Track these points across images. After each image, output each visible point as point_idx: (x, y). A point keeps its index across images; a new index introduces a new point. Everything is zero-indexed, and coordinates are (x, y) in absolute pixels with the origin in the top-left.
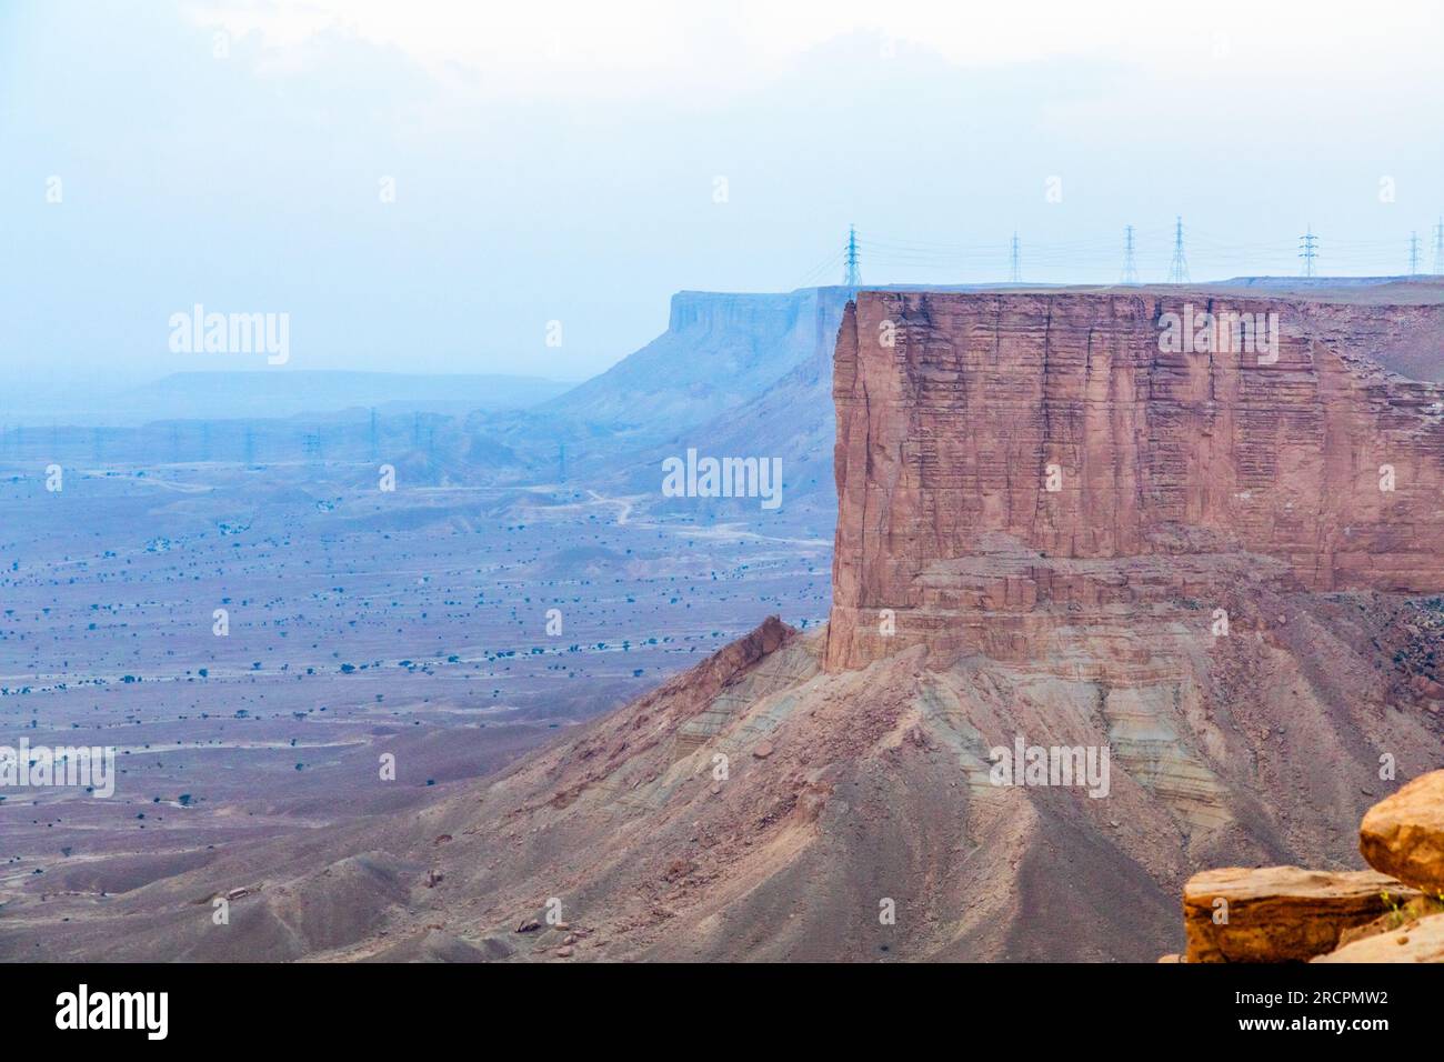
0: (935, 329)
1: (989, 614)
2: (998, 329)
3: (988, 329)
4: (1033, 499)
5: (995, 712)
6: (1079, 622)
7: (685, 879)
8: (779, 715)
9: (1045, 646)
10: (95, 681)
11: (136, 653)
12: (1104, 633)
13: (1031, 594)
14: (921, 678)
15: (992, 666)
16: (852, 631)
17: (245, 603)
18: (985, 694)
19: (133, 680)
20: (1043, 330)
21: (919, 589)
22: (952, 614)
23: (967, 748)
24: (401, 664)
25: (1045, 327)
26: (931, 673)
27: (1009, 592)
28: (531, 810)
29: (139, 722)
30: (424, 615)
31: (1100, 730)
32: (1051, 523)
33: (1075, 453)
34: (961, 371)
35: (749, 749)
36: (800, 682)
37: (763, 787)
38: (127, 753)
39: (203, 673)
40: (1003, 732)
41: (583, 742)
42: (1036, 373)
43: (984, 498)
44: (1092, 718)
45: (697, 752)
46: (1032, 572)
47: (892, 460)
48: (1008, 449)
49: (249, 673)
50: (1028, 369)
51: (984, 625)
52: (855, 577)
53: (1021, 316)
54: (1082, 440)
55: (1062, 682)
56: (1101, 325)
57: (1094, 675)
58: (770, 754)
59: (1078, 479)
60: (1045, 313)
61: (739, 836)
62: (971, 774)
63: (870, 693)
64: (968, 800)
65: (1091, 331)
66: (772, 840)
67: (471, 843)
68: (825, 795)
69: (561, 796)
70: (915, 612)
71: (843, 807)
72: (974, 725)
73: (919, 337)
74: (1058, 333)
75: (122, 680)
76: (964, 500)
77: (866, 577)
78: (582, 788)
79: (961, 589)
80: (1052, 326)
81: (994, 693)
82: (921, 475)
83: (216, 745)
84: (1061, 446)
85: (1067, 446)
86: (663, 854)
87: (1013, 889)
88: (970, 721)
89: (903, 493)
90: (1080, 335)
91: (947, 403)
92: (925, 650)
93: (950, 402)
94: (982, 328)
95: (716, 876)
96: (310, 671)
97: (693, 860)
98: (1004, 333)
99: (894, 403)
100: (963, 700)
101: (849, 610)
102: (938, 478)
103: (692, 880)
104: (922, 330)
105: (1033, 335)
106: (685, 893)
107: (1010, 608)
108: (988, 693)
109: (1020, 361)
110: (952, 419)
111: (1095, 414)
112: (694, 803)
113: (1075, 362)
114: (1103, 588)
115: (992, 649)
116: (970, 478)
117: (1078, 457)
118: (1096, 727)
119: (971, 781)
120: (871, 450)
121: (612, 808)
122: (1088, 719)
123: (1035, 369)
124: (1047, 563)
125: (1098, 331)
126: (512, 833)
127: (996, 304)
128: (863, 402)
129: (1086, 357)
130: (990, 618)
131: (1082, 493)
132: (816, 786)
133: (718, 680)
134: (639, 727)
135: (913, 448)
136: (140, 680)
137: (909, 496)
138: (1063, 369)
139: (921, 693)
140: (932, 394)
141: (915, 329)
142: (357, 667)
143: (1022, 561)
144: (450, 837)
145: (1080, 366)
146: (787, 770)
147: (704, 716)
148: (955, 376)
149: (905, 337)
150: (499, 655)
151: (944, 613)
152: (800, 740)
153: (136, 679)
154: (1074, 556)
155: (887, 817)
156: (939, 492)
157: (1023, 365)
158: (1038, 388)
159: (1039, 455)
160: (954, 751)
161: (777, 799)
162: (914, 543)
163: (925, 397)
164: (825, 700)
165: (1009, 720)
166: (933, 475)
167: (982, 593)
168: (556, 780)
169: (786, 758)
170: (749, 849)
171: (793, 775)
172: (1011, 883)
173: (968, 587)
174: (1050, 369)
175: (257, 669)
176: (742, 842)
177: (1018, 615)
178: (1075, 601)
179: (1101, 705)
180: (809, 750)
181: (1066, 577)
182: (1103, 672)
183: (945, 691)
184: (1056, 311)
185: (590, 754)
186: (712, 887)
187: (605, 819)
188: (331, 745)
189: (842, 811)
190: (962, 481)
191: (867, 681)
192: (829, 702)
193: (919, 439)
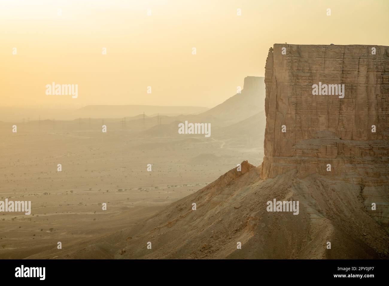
0: (302, 57)
1: (320, 159)
2: (324, 58)
3: (321, 58)
4: (337, 118)
5: (321, 193)
6: (354, 163)
7: (207, 251)
8: (245, 194)
9: (341, 171)
10: (34, 195)
11: (51, 186)
12: (363, 167)
13: (336, 152)
14: (295, 181)
15: (321, 178)
16: (270, 164)
17: (92, 171)
18: (318, 187)
19: (47, 194)
20: (342, 58)
21: (294, 150)
22: (306, 158)
23: (310, 206)
24: (138, 189)
25: (343, 57)
26: (298, 179)
27: (327, 151)
28: (159, 228)
29: (45, 207)
30: (150, 175)
31: (361, 201)
32: (344, 127)
33: (353, 102)
34: (311, 73)
35: (233, 206)
36: (253, 183)
37: (237, 219)
38: (38, 216)
39: (72, 192)
40: (324, 200)
41: (179, 205)
42: (339, 73)
43: (319, 118)
44: (358, 197)
45: (216, 208)
46: (336, 144)
47: (285, 104)
48: (328, 100)
49: (87, 192)
50: (336, 72)
51: (318, 163)
52: (272, 145)
53: (334, 53)
54: (356, 97)
55: (347, 184)
56: (364, 56)
57: (359, 181)
58: (240, 207)
59: (354, 111)
60: (343, 52)
61: (227, 236)
62: (311, 215)
63: (276, 186)
64: (309, 224)
65: (360, 58)
66: (239, 237)
67: (138, 240)
68: (257, 221)
69: (170, 223)
70: (293, 158)
71: (263, 225)
72: (313, 198)
73: (296, 61)
74: (347, 59)
75: (44, 194)
76: (311, 119)
77: (275, 145)
78: (177, 221)
79: (310, 150)
80: (345, 57)
81: (321, 187)
82: (296, 109)
83: (69, 213)
84: (348, 100)
85: (350, 100)
86: (200, 242)
87: (324, 255)
88: (312, 196)
89: (289, 116)
90: (355, 60)
91: (306, 84)
92: (296, 171)
93: (307, 84)
94: (319, 57)
95: (218, 250)
96: (107, 191)
97: (210, 244)
98: (327, 59)
99: (286, 84)
100: (310, 189)
101: (269, 157)
102: (302, 111)
103: (209, 251)
104: (297, 58)
105: (338, 60)
106: (207, 255)
107: (328, 157)
108: (319, 187)
109: (332, 69)
110: (308, 90)
111: (361, 88)
112: (213, 224)
113: (353, 69)
114: (363, 151)
115: (321, 171)
116: (314, 111)
117: (354, 104)
118: (359, 200)
119: (311, 217)
120: (278, 100)
121: (186, 227)
122: (356, 197)
123: (338, 72)
124: (342, 141)
125: (362, 58)
126: (152, 236)
127: (324, 49)
128: (275, 83)
129: (357, 68)
130: (320, 160)
131: (356, 117)
132: (254, 218)
133: (226, 183)
134: (199, 200)
135: (293, 100)
136: (50, 194)
137: (291, 117)
138: (349, 72)
139: (294, 186)
140: (300, 81)
141: (294, 58)
142: (124, 190)
143: (332, 141)
144: (131, 238)
145: (355, 71)
146: (245, 213)
147: (220, 195)
148: (309, 74)
149: (290, 60)
150: (172, 186)
151: (303, 158)
152: (251, 202)
153: (49, 194)
154: (352, 139)
155: (279, 229)
156: (302, 116)
157: (334, 71)
158: (340, 78)
159: (339, 103)
160: (305, 206)
161: (241, 223)
162: (293, 134)
163: (298, 82)
164: (260, 189)
165: (327, 196)
166: (300, 109)
167: (317, 151)
168: (170, 218)
169: (245, 209)
170: (230, 240)
171: (247, 214)
172: (323, 253)
173: (312, 149)
174: (344, 72)
175: (90, 191)
176: (228, 238)
177: (331, 159)
178: (352, 155)
179: (361, 192)
180: (253, 206)
181: (349, 147)
182: (362, 180)
183: (303, 186)
184: (347, 51)
185: (181, 209)
186: (216, 253)
187: (183, 231)
188: (108, 213)
189: (263, 227)
190: (311, 112)
191: (275, 182)
192: (262, 189)
193: (295, 97)
